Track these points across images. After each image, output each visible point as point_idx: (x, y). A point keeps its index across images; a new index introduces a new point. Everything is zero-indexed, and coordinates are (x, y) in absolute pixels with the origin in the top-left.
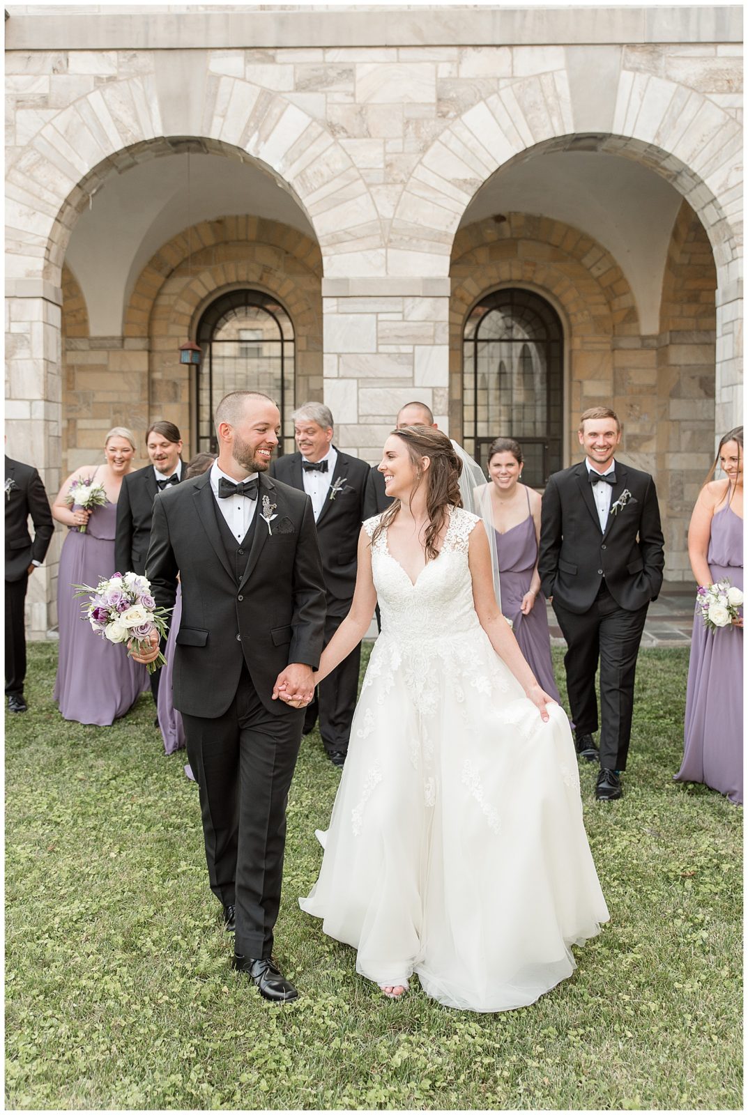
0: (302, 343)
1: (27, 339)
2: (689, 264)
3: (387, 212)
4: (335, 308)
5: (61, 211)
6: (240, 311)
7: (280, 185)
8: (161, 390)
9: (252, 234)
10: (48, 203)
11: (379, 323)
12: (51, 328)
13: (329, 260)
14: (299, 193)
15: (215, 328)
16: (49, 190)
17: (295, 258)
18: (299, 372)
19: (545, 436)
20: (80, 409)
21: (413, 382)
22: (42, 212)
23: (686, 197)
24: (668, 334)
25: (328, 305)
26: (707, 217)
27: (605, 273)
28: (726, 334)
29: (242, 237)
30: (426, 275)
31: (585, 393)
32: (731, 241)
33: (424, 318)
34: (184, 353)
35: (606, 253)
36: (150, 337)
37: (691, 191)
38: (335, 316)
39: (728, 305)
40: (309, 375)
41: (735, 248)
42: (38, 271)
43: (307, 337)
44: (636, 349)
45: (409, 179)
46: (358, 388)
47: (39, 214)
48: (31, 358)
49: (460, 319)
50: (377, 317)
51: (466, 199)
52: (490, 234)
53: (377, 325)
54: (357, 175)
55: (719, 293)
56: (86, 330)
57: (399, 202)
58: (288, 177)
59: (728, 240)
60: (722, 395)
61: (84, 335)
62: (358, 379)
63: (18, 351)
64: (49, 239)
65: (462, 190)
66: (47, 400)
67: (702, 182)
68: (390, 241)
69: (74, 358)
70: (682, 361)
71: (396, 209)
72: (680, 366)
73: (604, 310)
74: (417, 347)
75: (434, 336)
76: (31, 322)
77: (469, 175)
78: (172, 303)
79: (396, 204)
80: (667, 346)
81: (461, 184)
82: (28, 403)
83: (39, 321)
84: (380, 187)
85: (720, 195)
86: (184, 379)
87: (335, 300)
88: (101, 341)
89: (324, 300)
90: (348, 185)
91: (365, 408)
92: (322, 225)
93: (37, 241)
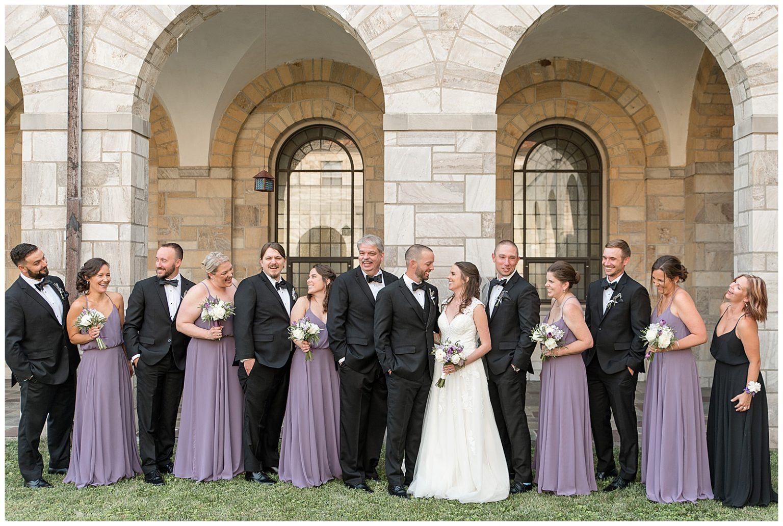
0: (370, 172)
1: (117, 168)
2: (711, 103)
3: (442, 56)
4: (395, 141)
5: (150, 53)
6: (316, 144)
7: (347, 31)
8: (243, 214)
9: (326, 76)
10: (138, 46)
11: (434, 155)
12: (139, 157)
13: (390, 97)
14: (363, 38)
15: (292, 159)
16: (140, 35)
17: (365, 96)
18: (367, 199)
19: (586, 256)
20: (170, 232)
21: (464, 208)
22: (132, 53)
23: (706, 43)
24: (694, 165)
25: (389, 138)
26: (725, 62)
27: (638, 111)
28: (743, 165)
29: (318, 78)
30: (476, 111)
31: (621, 219)
32: (745, 82)
33: (474, 151)
34: (258, 181)
35: (639, 94)
36: (233, 167)
37: (710, 38)
38: (395, 148)
39: (744, 139)
40: (376, 202)
41: (749, 89)
42: (128, 106)
43: (374, 167)
44: (666, 179)
45: (461, 26)
46: (415, 213)
47: (129, 55)
48: (120, 185)
49: (510, 152)
50: (432, 149)
51: (512, 44)
52: (537, 76)
53: (432, 156)
54: (416, 23)
55: (735, 128)
56: (176, 161)
57: (452, 46)
58: (354, 24)
59: (743, 81)
60: (739, 219)
61: (175, 166)
62: (414, 204)
63: (108, 179)
64: (139, 77)
65: (508, 36)
66: (133, 224)
67: (719, 30)
68: (444, 81)
69: (163, 186)
70: (706, 190)
71: (449, 53)
72: (704, 194)
73: (638, 144)
74: (467, 176)
75: (483, 167)
76: (122, 152)
77: (515, 23)
78: (254, 136)
79: (449, 48)
80: (693, 176)
81: (506, 31)
82: (117, 226)
83: (128, 152)
84: (435, 33)
85: (735, 42)
86: (264, 205)
87: (395, 133)
88: (190, 171)
89: (385, 133)
90: (406, 31)
91: (421, 232)
92: (384, 66)
93: (128, 79)
